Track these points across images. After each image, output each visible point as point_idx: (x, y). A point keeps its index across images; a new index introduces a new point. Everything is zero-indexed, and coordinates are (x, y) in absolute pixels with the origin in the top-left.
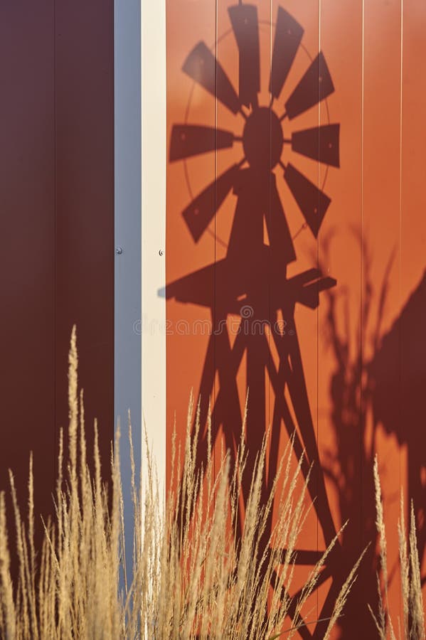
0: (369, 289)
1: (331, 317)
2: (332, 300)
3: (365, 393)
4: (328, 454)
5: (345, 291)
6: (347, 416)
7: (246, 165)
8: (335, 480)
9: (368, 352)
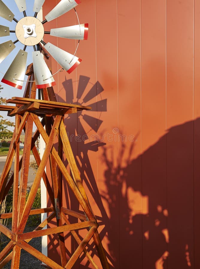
0: (123, 146)
1: (104, 155)
2: (105, 150)
3: (122, 177)
4: (103, 192)
5: (111, 147)
6: (112, 183)
7: (69, 118)
8: (107, 200)
9: (124, 165)
